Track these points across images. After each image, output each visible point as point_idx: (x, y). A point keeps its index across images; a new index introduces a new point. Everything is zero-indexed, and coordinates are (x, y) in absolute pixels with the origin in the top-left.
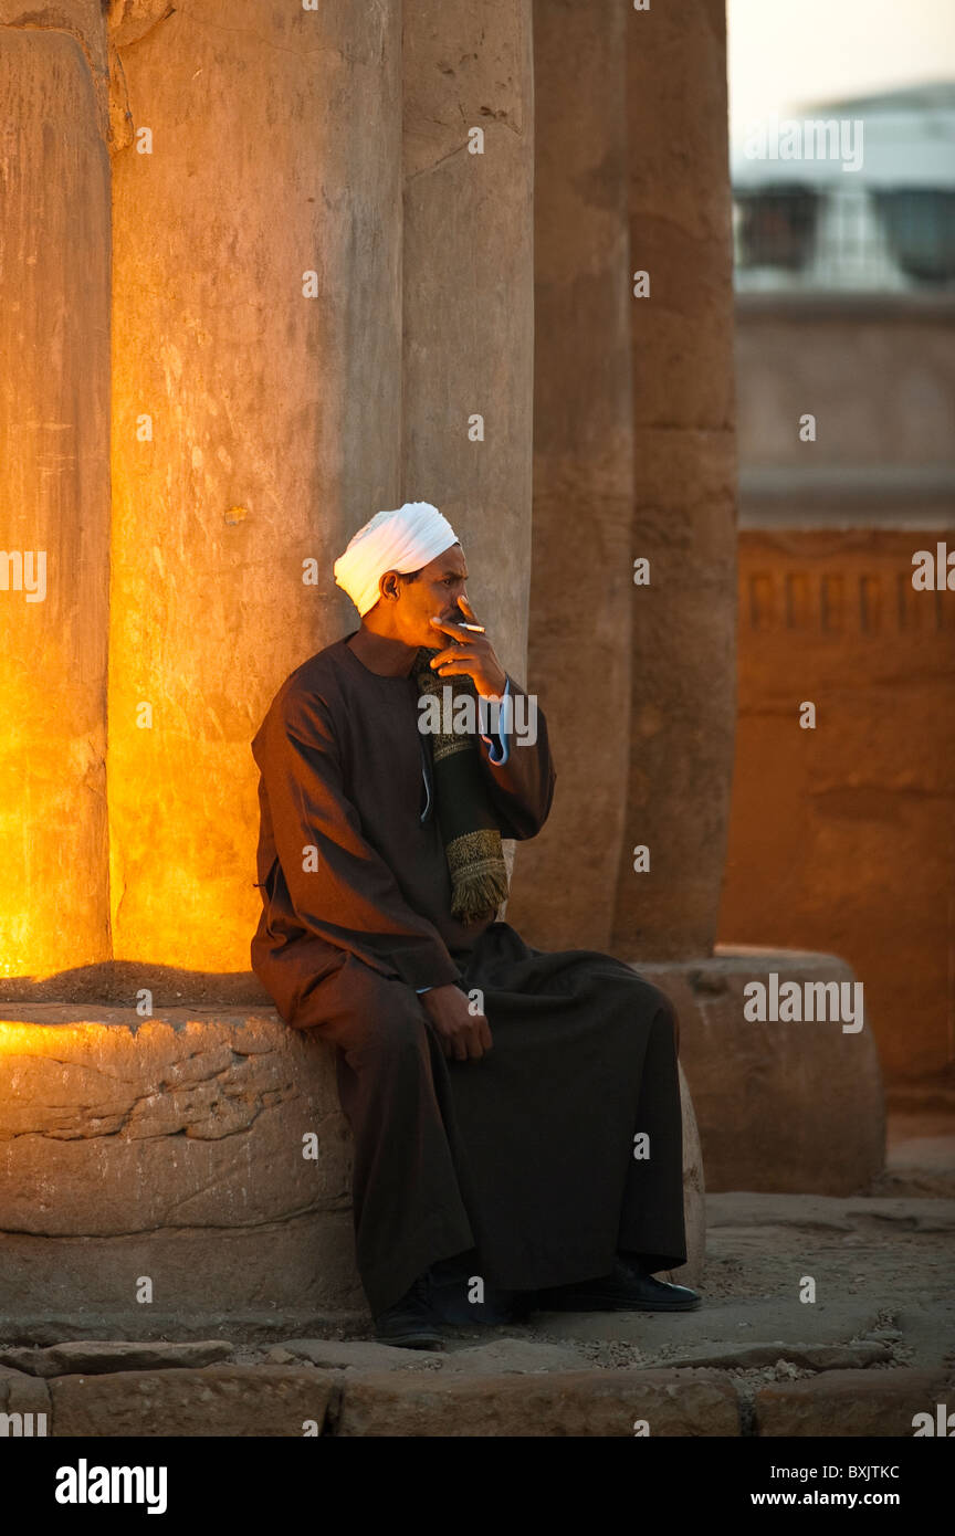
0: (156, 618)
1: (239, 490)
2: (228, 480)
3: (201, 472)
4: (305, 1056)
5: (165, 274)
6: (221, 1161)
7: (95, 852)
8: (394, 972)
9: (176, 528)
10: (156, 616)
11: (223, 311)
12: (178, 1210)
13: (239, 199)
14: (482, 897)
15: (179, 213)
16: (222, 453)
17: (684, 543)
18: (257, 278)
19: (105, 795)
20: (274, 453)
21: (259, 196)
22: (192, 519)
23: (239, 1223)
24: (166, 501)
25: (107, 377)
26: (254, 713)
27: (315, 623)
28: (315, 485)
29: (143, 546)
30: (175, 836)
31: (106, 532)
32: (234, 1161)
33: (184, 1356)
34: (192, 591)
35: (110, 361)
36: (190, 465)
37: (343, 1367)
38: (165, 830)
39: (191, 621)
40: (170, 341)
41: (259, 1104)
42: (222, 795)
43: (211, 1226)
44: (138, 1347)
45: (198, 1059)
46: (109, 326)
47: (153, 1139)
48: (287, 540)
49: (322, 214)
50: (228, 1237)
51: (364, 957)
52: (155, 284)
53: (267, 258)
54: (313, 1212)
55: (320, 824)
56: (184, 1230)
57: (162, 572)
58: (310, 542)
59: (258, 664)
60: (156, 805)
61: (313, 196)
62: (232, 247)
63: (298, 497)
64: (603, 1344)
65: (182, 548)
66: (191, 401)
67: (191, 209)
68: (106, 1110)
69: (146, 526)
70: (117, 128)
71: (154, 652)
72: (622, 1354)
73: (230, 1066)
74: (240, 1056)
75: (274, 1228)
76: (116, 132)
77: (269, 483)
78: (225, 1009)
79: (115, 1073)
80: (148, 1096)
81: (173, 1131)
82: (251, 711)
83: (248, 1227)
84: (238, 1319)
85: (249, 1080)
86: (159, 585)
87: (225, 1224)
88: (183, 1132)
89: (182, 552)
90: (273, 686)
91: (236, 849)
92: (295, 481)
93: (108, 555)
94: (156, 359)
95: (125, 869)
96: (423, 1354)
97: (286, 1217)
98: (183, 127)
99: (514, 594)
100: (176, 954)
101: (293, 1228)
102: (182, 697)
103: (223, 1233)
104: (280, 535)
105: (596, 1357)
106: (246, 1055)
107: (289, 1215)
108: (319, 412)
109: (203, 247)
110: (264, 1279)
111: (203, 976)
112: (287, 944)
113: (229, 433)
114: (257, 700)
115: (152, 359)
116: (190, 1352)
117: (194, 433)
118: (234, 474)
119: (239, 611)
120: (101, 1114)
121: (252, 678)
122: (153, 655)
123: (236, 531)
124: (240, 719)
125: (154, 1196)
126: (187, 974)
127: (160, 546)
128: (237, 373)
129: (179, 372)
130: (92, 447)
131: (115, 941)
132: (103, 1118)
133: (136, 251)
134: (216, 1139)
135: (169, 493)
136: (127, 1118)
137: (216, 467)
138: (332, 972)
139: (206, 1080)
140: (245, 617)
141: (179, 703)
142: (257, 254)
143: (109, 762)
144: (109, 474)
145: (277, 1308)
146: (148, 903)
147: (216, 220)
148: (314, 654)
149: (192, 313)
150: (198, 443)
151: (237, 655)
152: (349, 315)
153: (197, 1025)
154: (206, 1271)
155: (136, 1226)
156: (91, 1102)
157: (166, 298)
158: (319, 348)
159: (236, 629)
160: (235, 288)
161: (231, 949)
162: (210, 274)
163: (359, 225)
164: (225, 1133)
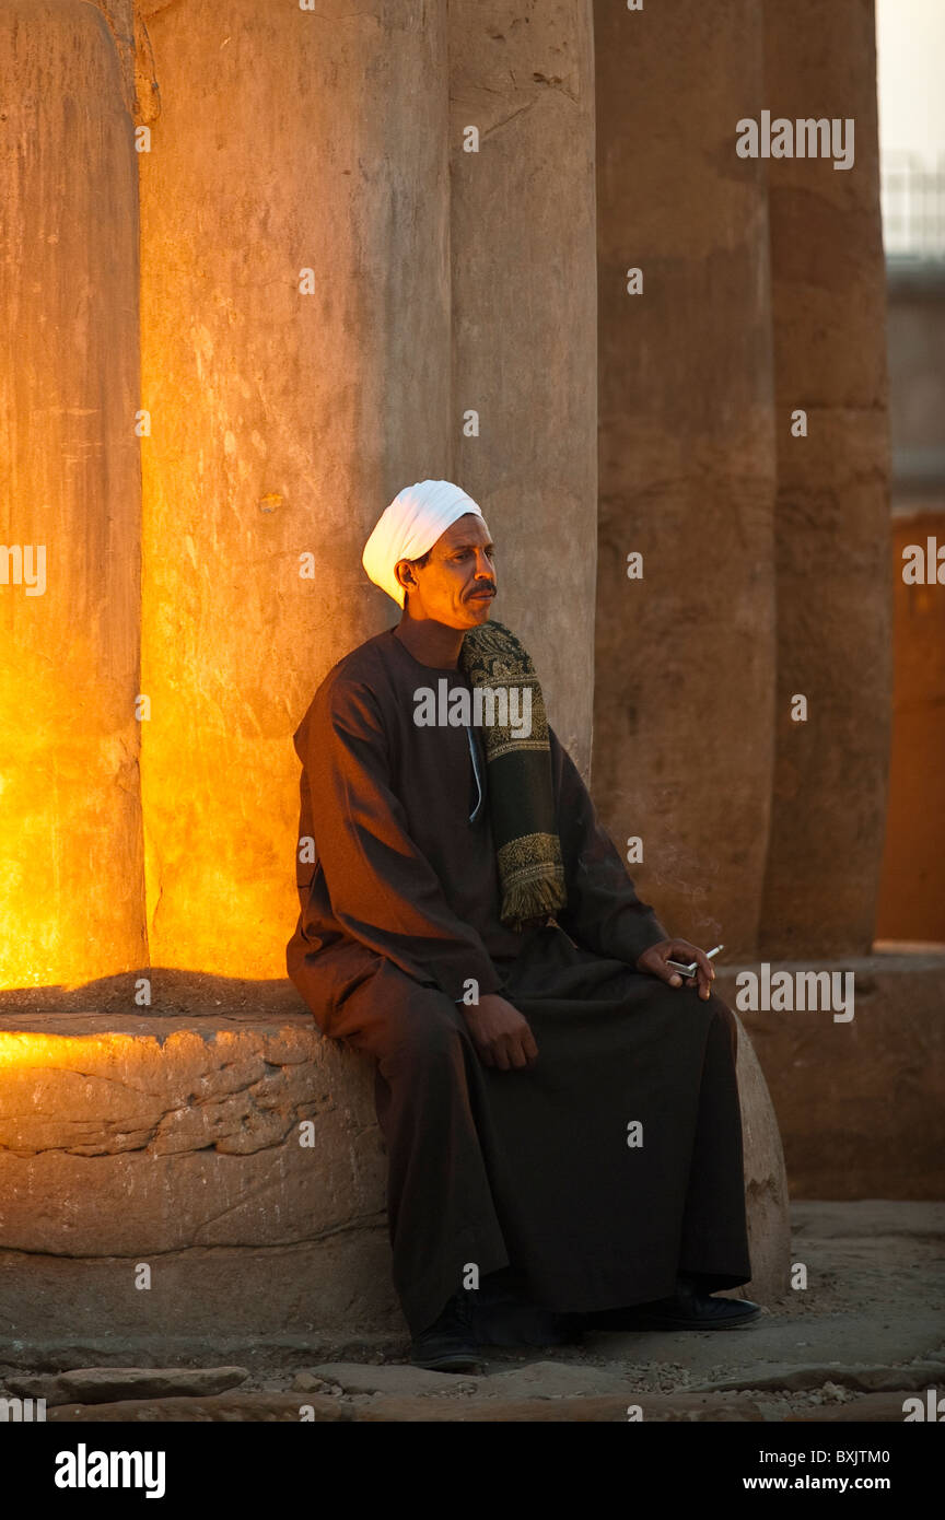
0: (189, 611)
1: (274, 477)
2: (263, 465)
3: (233, 457)
4: (342, 1067)
5: (194, 251)
6: (254, 1177)
7: (129, 854)
8: (430, 979)
9: (209, 515)
10: (190, 608)
11: (256, 289)
12: (207, 1229)
13: (270, 172)
14: (538, 903)
15: (207, 187)
16: (256, 437)
17: (832, 526)
18: (290, 254)
19: (139, 796)
20: (311, 436)
21: (291, 169)
22: (225, 506)
23: (273, 1242)
24: (198, 488)
25: (136, 361)
26: (293, 708)
27: (356, 613)
28: (355, 469)
29: (175, 535)
30: (212, 838)
31: (136, 522)
32: (267, 1177)
33: (196, 1383)
34: (226, 582)
35: (138, 343)
36: (222, 450)
37: (370, 1392)
38: (201, 832)
39: (226, 613)
40: (200, 321)
41: (293, 1117)
42: (260, 794)
43: (243, 1245)
44: (148, 1373)
45: (229, 1071)
46: (137, 306)
47: (181, 1155)
48: (326, 528)
49: (359, 186)
50: (261, 1257)
51: (401, 964)
52: (185, 262)
53: (300, 234)
54: (352, 1229)
55: (364, 820)
56: (214, 1249)
57: (194, 562)
58: (350, 529)
59: (296, 658)
60: (191, 805)
61: (349, 168)
62: (264, 223)
63: (337, 483)
64: (654, 1365)
65: (215, 537)
66: (223, 383)
67: (221, 183)
68: (132, 1124)
69: (178, 514)
70: (143, 99)
71: (187, 646)
72: (670, 1376)
73: (262, 1078)
74: (274, 1067)
75: (310, 1246)
76: (142, 104)
77: (306, 468)
78: (266, 1017)
79: (141, 1087)
80: (175, 1110)
81: (202, 1146)
82: (289, 706)
83: (282, 1245)
84: (271, 1342)
85: (282, 1092)
86: (192, 577)
87: (258, 1243)
88: (212, 1147)
89: (215, 541)
90: (312, 681)
91: (274, 850)
92: (334, 466)
93: (139, 545)
94: (186, 341)
95: (161, 873)
96: (459, 1377)
97: (321, 1235)
98: (211, 98)
99: (576, 581)
100: (215, 959)
101: (331, 1246)
102: (217, 693)
103: (256, 1252)
104: (317, 522)
105: (642, 1379)
106: (279, 1066)
107: (327, 1233)
108: (358, 394)
109: (233, 223)
110: (300, 1299)
111: (243, 983)
112: (322, 948)
113: (262, 417)
114: (296, 694)
115: (182, 340)
116: (203, 1379)
117: (226, 417)
118: (269, 459)
119: (275, 603)
120: (127, 1130)
121: (289, 671)
122: (187, 649)
123: (271, 519)
124: (278, 714)
125: (182, 1214)
126: (226, 982)
127: (192, 535)
128: (271, 353)
129: (210, 354)
130: (121, 432)
131: (152, 948)
132: (128, 1133)
133: (164, 228)
134: (247, 1155)
135: (200, 480)
136: (153, 1133)
137: (249, 452)
138: (364, 980)
139: (237, 1092)
140: (282, 608)
141: (214, 698)
142: (291, 230)
143: (144, 761)
144: (139, 461)
145: (314, 1330)
146: (185, 907)
147: (246, 194)
148: (356, 647)
149: (222, 292)
150: (231, 427)
151: (274, 647)
152: (389, 293)
153: (228, 1035)
154: (238, 1292)
155: (164, 1246)
156: (115, 1116)
157: (196, 276)
158: (357, 327)
159: (273, 621)
160: (267, 264)
161: (272, 955)
162: (241, 251)
163: (400, 198)
164: (257, 1148)
